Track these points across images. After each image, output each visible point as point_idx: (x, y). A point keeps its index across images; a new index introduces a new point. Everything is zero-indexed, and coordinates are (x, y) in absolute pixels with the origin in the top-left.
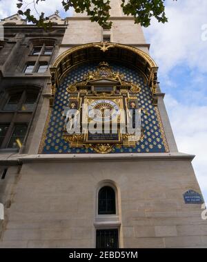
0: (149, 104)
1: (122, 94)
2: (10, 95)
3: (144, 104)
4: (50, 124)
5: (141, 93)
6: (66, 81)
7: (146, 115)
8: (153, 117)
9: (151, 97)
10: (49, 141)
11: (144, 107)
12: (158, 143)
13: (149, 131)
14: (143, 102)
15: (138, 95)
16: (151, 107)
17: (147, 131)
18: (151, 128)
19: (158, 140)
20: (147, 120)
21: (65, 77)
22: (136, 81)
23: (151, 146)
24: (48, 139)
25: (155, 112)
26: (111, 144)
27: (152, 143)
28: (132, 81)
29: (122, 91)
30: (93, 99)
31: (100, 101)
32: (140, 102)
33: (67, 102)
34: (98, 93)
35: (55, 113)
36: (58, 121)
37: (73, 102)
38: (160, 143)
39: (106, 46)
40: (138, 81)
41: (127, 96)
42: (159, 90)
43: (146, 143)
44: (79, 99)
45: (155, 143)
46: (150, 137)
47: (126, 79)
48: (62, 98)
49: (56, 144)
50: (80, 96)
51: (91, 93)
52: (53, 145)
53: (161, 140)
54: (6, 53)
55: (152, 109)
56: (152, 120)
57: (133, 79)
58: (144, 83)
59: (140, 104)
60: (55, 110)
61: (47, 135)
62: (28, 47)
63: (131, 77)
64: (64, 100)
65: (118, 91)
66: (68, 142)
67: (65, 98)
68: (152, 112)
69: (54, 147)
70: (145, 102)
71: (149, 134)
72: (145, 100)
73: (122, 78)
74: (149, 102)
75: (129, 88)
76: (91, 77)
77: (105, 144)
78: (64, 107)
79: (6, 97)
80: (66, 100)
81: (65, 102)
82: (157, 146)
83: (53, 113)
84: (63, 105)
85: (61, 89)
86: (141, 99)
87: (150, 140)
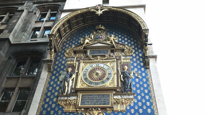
0: (141, 67)
1: (116, 57)
2: (17, 61)
3: (136, 67)
4: (48, 89)
5: (134, 55)
6: (65, 46)
7: (137, 77)
8: (144, 80)
9: (144, 59)
10: (46, 106)
11: (136, 69)
12: (148, 107)
13: (140, 94)
14: (135, 64)
15: (131, 58)
16: (143, 69)
17: (138, 95)
18: (142, 92)
19: (148, 104)
20: (139, 83)
21: (65, 42)
22: (130, 43)
23: (141, 111)
24: (45, 104)
25: (146, 74)
26: (102, 109)
27: (141, 107)
28: (126, 43)
29: (116, 53)
30: (88, 62)
31: (94, 65)
32: (132, 64)
33: (65, 67)
34: (93, 56)
35: (53, 78)
36: (55, 86)
37: (69, 67)
38: (149, 107)
39: (101, 10)
40: (132, 43)
41: (120, 59)
42: (152, 52)
43: (136, 108)
44: (76, 64)
45: (145, 108)
46: (140, 101)
47: (121, 41)
48: (60, 62)
49: (52, 109)
50: (77, 61)
51: (87, 56)
52: (49, 109)
53: (151, 104)
54: (15, 21)
55: (144, 72)
56: (144, 83)
57: (127, 41)
58: (138, 45)
59: (132, 67)
60: (53, 75)
61: (45, 100)
62: (35, 13)
63: (126, 39)
64: (62, 64)
65: (112, 54)
66: (63, 107)
67: (63, 62)
68: (144, 74)
69: (50, 111)
70: (138, 64)
71: (139, 97)
72: (138, 62)
73: (117, 41)
74: (142, 64)
75: (123, 50)
76: (87, 41)
77: (96, 109)
78: (61, 72)
79: (14, 63)
80: (64, 65)
81: (62, 67)
82: (146, 110)
83: (51, 78)
84: (61, 69)
85: (59, 54)
86: (134, 62)
87: (140, 104)
